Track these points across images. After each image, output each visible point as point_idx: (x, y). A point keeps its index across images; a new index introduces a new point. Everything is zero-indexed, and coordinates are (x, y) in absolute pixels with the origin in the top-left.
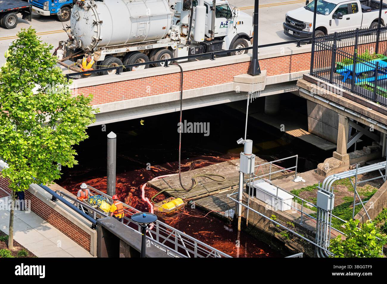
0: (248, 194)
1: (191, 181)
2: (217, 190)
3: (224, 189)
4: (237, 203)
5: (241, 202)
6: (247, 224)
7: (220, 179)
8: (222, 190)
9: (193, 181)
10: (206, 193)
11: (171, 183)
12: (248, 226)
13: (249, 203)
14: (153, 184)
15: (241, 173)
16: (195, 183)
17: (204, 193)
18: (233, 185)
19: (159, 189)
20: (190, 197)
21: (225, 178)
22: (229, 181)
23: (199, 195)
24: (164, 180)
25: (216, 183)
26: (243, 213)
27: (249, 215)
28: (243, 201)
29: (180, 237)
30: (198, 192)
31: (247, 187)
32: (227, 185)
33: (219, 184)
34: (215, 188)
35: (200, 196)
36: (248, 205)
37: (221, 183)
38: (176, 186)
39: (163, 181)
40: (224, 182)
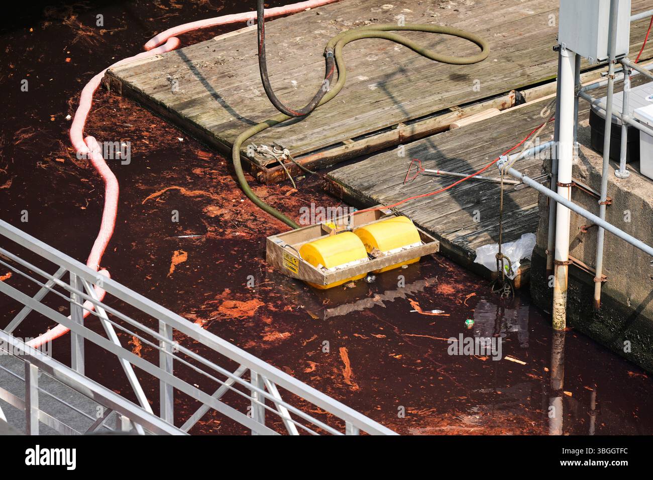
0: (601, 153)
1: (320, 65)
2: (446, 111)
3: (479, 106)
4: (549, 198)
5: (564, 194)
6: (598, 297)
7: (457, 51)
8: (467, 109)
9: (331, 63)
10: (390, 128)
11: (223, 75)
12: (603, 307)
13: (604, 198)
14: (137, 82)
15: (565, 53)
16: (335, 77)
17: (380, 125)
18: (525, 82)
19: (162, 105)
20: (310, 148)
21: (488, 46)
22: (504, 64)
23: (355, 139)
24: (187, 61)
25: (441, 72)
26: (580, 249)
27: (607, 255)
28: (575, 189)
29: (276, 396)
30: (350, 121)
31: (597, 121)
32: (497, 82)
33: (457, 78)
34: (437, 97)
35: (361, 144)
36: (603, 208)
37: (464, 71)
38: (247, 90)
39: (185, 66)
40: (481, 65)
